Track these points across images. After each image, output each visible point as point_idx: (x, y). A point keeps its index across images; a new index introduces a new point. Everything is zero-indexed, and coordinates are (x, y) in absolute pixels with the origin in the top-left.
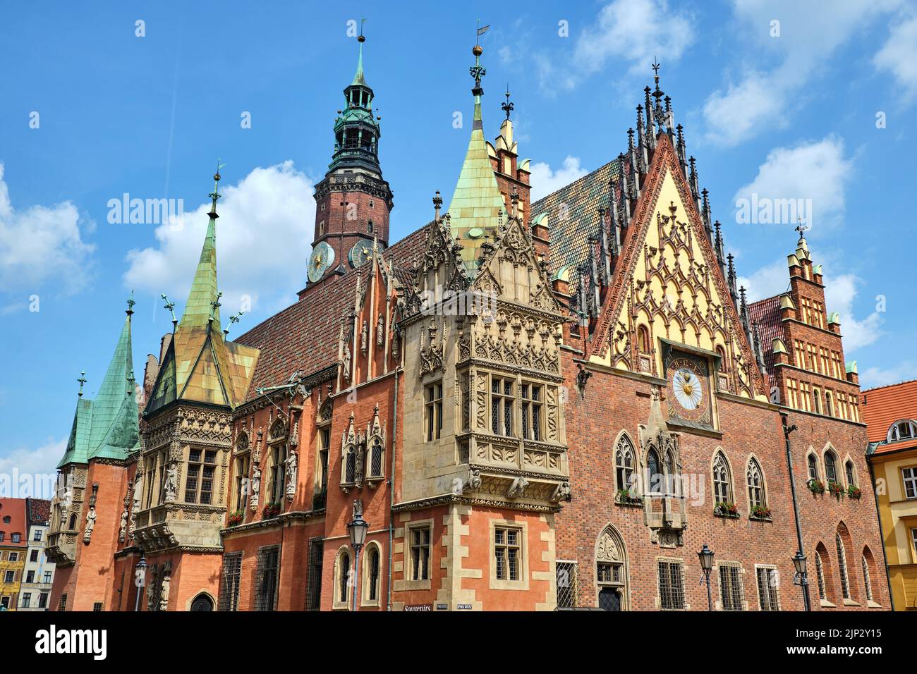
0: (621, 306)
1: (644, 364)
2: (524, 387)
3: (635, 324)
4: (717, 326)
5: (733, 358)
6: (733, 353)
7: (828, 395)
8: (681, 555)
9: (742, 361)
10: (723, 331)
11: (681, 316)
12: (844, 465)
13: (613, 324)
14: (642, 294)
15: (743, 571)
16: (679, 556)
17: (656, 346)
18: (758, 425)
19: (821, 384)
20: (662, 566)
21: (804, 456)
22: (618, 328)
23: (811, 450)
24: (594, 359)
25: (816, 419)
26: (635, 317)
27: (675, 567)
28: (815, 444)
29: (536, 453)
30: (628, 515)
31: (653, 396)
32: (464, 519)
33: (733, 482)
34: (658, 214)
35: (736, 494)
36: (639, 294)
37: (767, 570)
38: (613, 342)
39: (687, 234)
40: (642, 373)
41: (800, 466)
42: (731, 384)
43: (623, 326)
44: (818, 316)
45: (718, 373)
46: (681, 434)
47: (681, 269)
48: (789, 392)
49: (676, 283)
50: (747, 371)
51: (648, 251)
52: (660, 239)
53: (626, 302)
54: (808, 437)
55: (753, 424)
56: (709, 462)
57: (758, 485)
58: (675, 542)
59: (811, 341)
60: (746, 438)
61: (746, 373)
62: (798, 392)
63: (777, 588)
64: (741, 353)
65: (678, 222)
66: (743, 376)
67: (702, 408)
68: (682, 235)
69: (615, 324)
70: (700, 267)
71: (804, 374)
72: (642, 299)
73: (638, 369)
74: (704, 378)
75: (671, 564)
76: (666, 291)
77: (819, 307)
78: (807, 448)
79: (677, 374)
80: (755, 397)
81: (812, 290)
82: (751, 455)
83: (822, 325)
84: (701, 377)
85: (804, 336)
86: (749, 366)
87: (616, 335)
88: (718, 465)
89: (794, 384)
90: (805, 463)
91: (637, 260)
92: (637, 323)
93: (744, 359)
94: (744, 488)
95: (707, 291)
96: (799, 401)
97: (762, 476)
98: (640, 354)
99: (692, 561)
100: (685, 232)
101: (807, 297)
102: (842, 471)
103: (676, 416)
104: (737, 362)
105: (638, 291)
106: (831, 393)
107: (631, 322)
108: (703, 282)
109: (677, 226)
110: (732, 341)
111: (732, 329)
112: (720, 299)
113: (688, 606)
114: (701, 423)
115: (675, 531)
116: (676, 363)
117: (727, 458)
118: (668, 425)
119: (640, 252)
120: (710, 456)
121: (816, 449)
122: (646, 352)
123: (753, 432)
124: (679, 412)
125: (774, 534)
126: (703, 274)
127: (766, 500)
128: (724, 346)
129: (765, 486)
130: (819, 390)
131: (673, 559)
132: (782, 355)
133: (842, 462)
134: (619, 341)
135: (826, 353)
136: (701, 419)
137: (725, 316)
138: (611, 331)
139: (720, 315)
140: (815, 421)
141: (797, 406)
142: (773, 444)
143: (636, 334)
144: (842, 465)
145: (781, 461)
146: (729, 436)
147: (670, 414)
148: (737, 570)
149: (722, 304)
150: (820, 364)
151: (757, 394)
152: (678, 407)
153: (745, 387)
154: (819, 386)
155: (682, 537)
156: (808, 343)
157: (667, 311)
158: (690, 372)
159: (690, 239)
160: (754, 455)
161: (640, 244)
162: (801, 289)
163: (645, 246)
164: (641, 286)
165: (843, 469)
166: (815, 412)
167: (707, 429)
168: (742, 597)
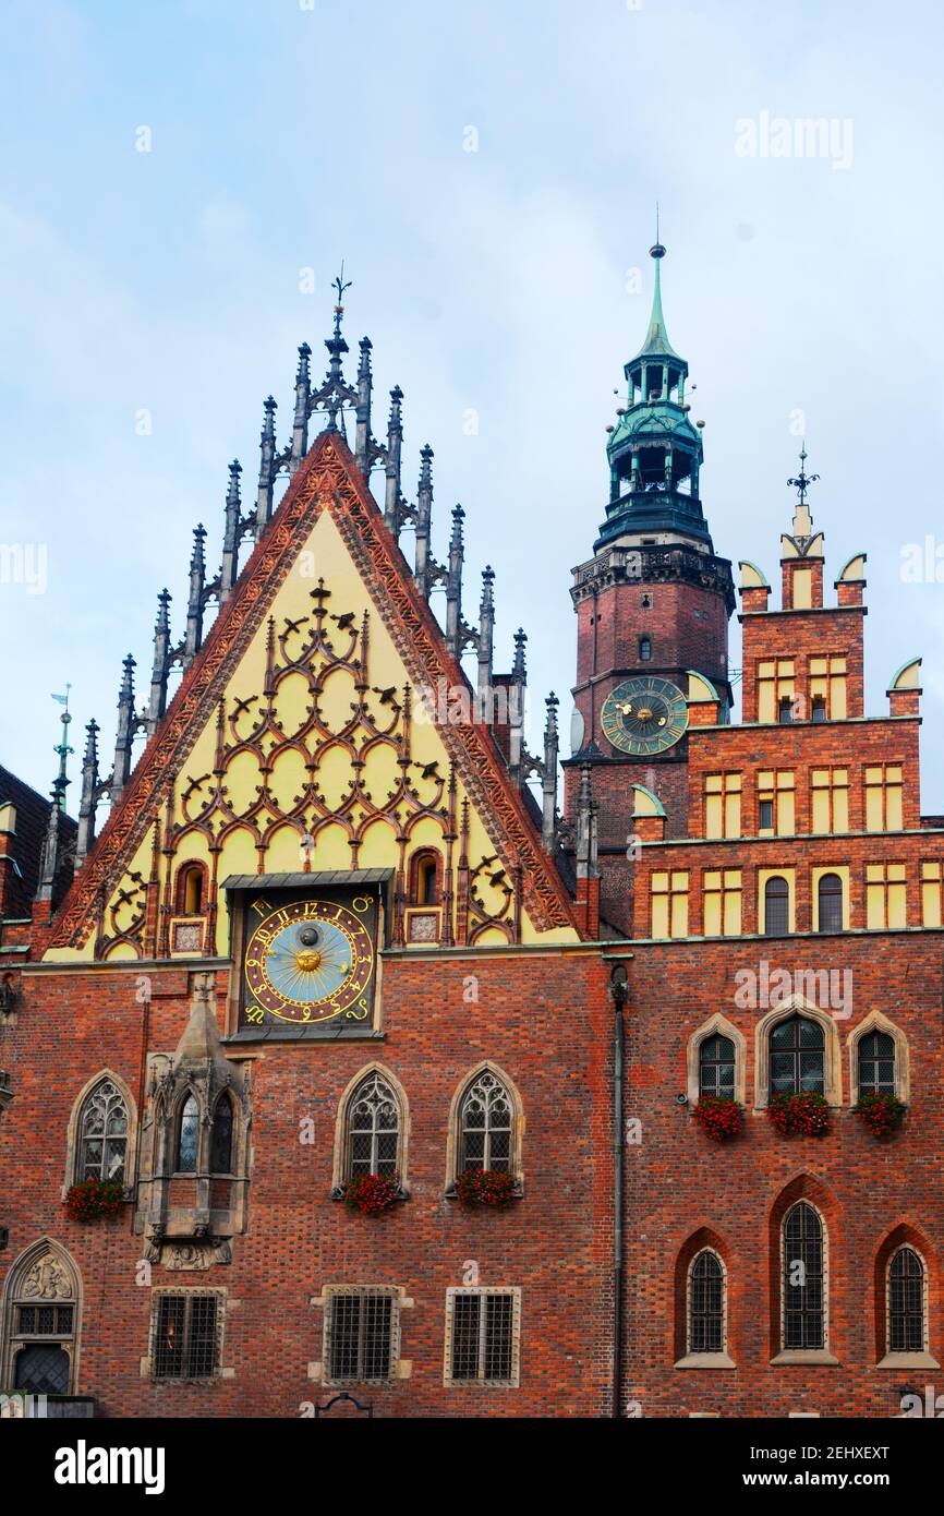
0: (140, 839)
1: (189, 936)
3: (169, 866)
4: (423, 812)
5: (464, 865)
6: (464, 859)
7: (831, 881)
8: (222, 1281)
9: (497, 866)
10: (445, 817)
11: (308, 816)
12: (851, 1040)
13: (110, 881)
14: (201, 797)
15: (409, 1302)
16: (219, 1283)
17: (222, 895)
18: (519, 998)
19: (792, 860)
20: (169, 1304)
21: (680, 1046)
22: (127, 884)
23: (716, 1022)
25: (744, 951)
26: (171, 853)
27: (206, 1306)
28: (730, 1009)
31: (197, 995)
33: (407, 1130)
34: (271, 622)
35: (412, 1153)
36: (189, 803)
37: (490, 1298)
38: (108, 913)
39: (360, 635)
40: (175, 956)
41: (661, 1066)
42: (448, 929)
43: (136, 877)
44: (829, 689)
45: (408, 910)
46: (261, 1055)
47: (323, 718)
48: (660, 904)
49: (305, 751)
50: (511, 886)
51: (231, 707)
52: (269, 671)
53: (152, 829)
54: (705, 997)
55: (500, 999)
56: (336, 1099)
57: (506, 1124)
58: (208, 1259)
59: (771, 763)
60: (469, 1032)
61: (507, 891)
62: (697, 896)
63: (517, 1334)
64: (499, 850)
65: (334, 618)
66: (493, 900)
67: (349, 991)
68: (341, 642)
69: (118, 878)
70: (387, 696)
71: (725, 850)
72: (195, 810)
73: (166, 951)
74: (362, 930)
75: (196, 1299)
76: (270, 776)
77: (839, 666)
78: (698, 1023)
79: (281, 937)
80: (531, 936)
81: (807, 631)
82: (480, 1066)
83: (839, 711)
84: (354, 928)
85: (743, 757)
86: (518, 873)
87: (115, 898)
88: (375, 1100)
89: (681, 881)
90: (683, 1058)
91: (197, 735)
92: (177, 861)
93: (505, 860)
94: (440, 1138)
95: (402, 743)
96: (697, 919)
97: (515, 1104)
98: (173, 920)
99: (248, 1290)
100: (354, 633)
101: (781, 654)
102: (838, 1057)
103: (268, 1022)
104: (476, 873)
105: (186, 797)
106: (843, 872)
107: (156, 866)
108: (394, 725)
109: (330, 625)
110: (466, 832)
111: (476, 803)
112: (449, 746)
113: (228, 1373)
114: (342, 1023)
115: (204, 1239)
116: (282, 914)
117: (397, 1083)
118: (227, 1044)
119: (207, 717)
120: (339, 1086)
121: (739, 1019)
122: (198, 911)
123: (498, 1015)
124: (276, 1012)
125: (528, 1223)
126: (396, 708)
127: (517, 1154)
128: (442, 847)
129: (519, 1126)
130: (789, 875)
131: (199, 1290)
132: (640, 824)
133: (843, 1035)
134: (124, 907)
135: (841, 777)
136: (342, 1015)
137: (453, 781)
138: (103, 893)
139: (440, 781)
140: (743, 955)
141: (681, 931)
142: (567, 1031)
143: (168, 883)
144: (843, 1044)
145: (588, 1064)
146: (410, 1036)
147: (251, 1018)
148: (389, 1303)
149: (452, 756)
150: (810, 810)
151: (539, 929)
152: (276, 1003)
153: (490, 923)
154: (787, 866)
155: (228, 1250)
156: (762, 770)
157: (265, 821)
158: (323, 924)
159: (365, 644)
160: (492, 1065)
161: (209, 700)
162: (757, 642)
163: (223, 700)
164: (195, 785)
165: (845, 1052)
166: (762, 931)
167: (345, 1034)
168: (395, 1354)
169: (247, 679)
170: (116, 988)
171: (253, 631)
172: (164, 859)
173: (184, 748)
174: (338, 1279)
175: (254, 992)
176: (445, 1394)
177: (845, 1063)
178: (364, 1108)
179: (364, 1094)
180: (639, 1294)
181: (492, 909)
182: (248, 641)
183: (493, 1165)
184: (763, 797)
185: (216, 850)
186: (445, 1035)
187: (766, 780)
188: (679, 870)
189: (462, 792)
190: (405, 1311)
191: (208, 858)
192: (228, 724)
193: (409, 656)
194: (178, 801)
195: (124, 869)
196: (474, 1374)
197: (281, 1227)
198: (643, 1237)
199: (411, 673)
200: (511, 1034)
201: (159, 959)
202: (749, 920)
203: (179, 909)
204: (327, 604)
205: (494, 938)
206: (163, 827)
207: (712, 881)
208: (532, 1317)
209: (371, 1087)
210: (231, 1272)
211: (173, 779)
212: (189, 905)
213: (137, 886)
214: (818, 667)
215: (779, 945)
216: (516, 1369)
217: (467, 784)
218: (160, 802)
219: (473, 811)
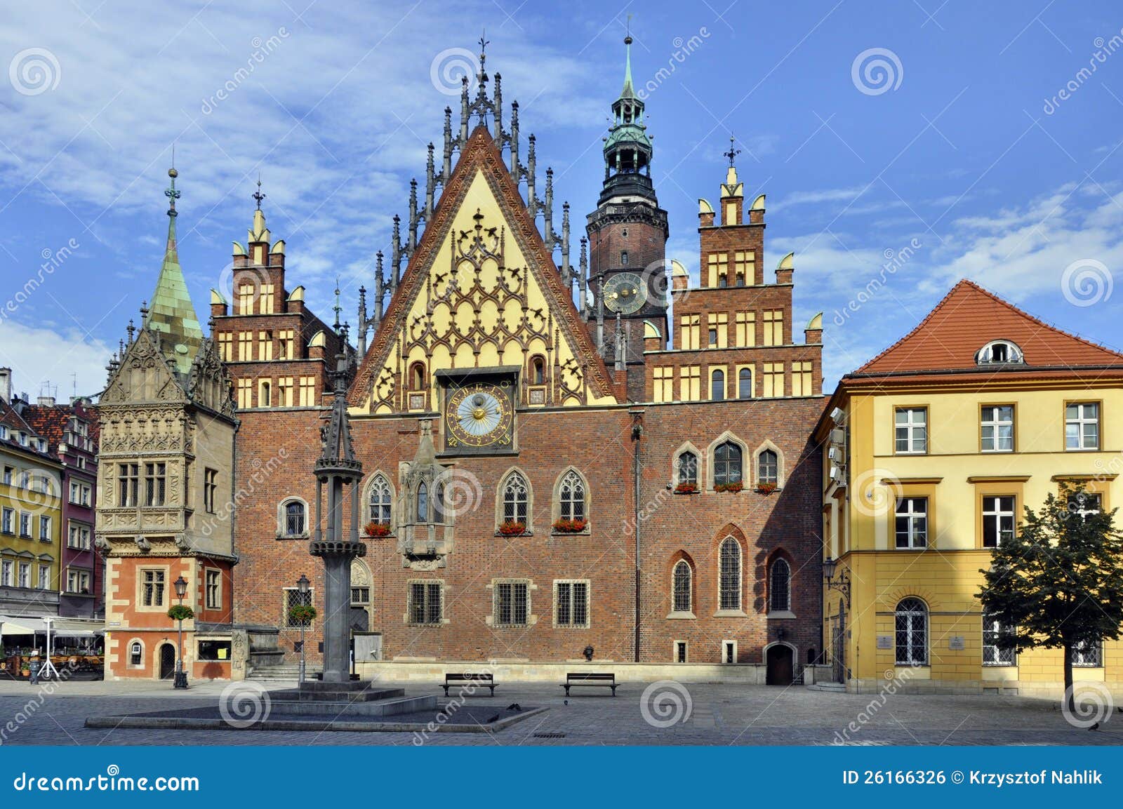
0: (390, 350)
1: (417, 401)
2: (150, 466)
3: (406, 364)
4: (535, 335)
5: (557, 364)
6: (557, 360)
7: (746, 372)
8: (442, 576)
9: (574, 364)
10: (546, 338)
11: (476, 337)
12: (756, 454)
13: (376, 372)
14: (420, 328)
15: (535, 587)
16: (440, 577)
17: (433, 379)
18: (587, 433)
19: (725, 361)
20: (417, 588)
21: (669, 458)
22: (384, 374)
23: (688, 446)
24: (353, 411)
25: (701, 409)
26: (406, 357)
27: (435, 589)
28: (694, 440)
29: (156, 515)
30: (377, 546)
31: (423, 432)
32: (115, 567)
33: (532, 501)
34: (453, 232)
35: (535, 513)
36: (414, 330)
37: (575, 585)
38: (375, 389)
39: (500, 239)
40: (411, 411)
41: (659, 469)
42: (549, 396)
43: (389, 370)
44: (745, 269)
45: (529, 387)
46: (457, 463)
47: (482, 285)
48: (658, 384)
49: (472, 303)
50: (581, 375)
51: (434, 279)
52: (453, 259)
53: (396, 344)
54: (681, 433)
55: (577, 434)
56: (495, 485)
57: (581, 498)
58: (433, 565)
59: (715, 309)
60: (563, 451)
61: (579, 377)
62: (676, 380)
63: (588, 602)
64: (575, 355)
65: (486, 230)
66: (572, 382)
67: (500, 430)
68: (490, 244)
69: (380, 371)
70: (515, 273)
71: (691, 355)
72: (417, 335)
73: (405, 408)
74: (506, 398)
75: (429, 585)
76: (455, 316)
77: (750, 256)
78: (677, 446)
79: (466, 401)
80: (592, 401)
81: (734, 238)
82: (568, 468)
83: (750, 281)
84: (501, 397)
85: (700, 306)
86: (584, 367)
87: (379, 381)
88: (516, 486)
89: (669, 372)
90: (670, 465)
91: (417, 294)
92: (410, 361)
93: (578, 361)
94: (548, 504)
95: (522, 298)
96: (676, 392)
97: (587, 489)
98: (409, 393)
99: (456, 581)
100: (497, 238)
101: (721, 250)
102: (749, 464)
103: (459, 445)
104: (563, 368)
105: (413, 328)
106: (752, 367)
107: (398, 364)
108: (519, 289)
109: (484, 234)
110: (557, 345)
111: (563, 330)
112: (547, 300)
113: (447, 621)
114: (495, 446)
115: (431, 556)
116: (465, 390)
117: (526, 477)
118: (438, 457)
119: (422, 284)
120: (497, 478)
121: (698, 444)
122: (422, 389)
123: (577, 442)
124: (463, 441)
125: (593, 547)
126: (520, 280)
127: (587, 513)
128: (545, 354)
129: (588, 500)
130: (724, 368)
131: (431, 581)
132: (648, 341)
133: (751, 453)
134: (383, 386)
135: (751, 317)
136: (497, 442)
137: (550, 318)
138: (372, 378)
139: (543, 319)
140: (701, 411)
141: (669, 399)
142: (612, 450)
143: (405, 374)
144: (751, 457)
145: (622, 467)
146: (532, 453)
147: (451, 444)
148: (525, 587)
149: (550, 305)
150: (735, 334)
151: (596, 397)
152: (463, 436)
153: (571, 394)
154: (723, 364)
155: (443, 560)
156: (710, 313)
157: (453, 339)
158: (486, 395)
159: (502, 245)
160: (574, 468)
161: (423, 275)
162: (708, 243)
163: (430, 275)
164: (417, 321)
165: (752, 461)
166: (710, 398)
167: (499, 452)
168: (529, 611)
169: (441, 264)
170: (382, 428)
171: (444, 237)
172: (402, 362)
173: (411, 301)
174: (500, 575)
175: (452, 430)
176: (553, 632)
177: (752, 466)
178: (510, 489)
179: (510, 483)
180: (649, 583)
181: (572, 387)
182: (441, 243)
183: (576, 518)
184: (711, 327)
185: (429, 356)
186: (550, 452)
187: (712, 318)
188: (667, 366)
189: (555, 325)
190: (533, 591)
191: (425, 361)
192: (432, 288)
193: (526, 251)
194: (409, 329)
195: (382, 365)
196: (567, 622)
197: (470, 549)
198: (651, 554)
199: (527, 260)
200: (583, 452)
201: (404, 413)
202: (703, 392)
203: (412, 387)
204: (482, 222)
205: (572, 402)
206: (401, 343)
207: (684, 372)
208: (596, 594)
209: (513, 479)
210: (446, 572)
211: (405, 318)
212: (417, 385)
213: (390, 375)
214: (739, 257)
215: (719, 405)
216: (588, 620)
217: (558, 320)
218: (399, 330)
219: (561, 334)
